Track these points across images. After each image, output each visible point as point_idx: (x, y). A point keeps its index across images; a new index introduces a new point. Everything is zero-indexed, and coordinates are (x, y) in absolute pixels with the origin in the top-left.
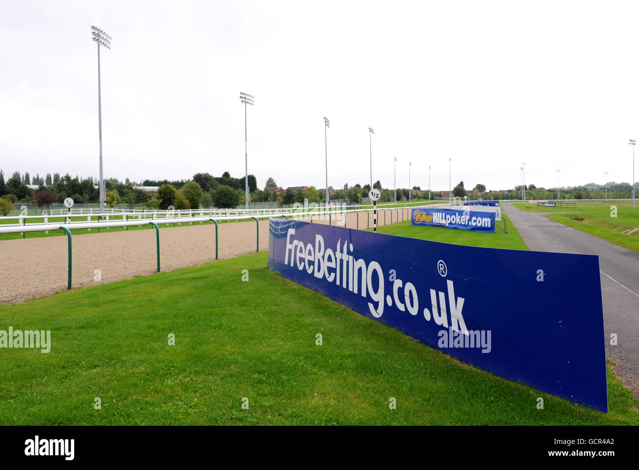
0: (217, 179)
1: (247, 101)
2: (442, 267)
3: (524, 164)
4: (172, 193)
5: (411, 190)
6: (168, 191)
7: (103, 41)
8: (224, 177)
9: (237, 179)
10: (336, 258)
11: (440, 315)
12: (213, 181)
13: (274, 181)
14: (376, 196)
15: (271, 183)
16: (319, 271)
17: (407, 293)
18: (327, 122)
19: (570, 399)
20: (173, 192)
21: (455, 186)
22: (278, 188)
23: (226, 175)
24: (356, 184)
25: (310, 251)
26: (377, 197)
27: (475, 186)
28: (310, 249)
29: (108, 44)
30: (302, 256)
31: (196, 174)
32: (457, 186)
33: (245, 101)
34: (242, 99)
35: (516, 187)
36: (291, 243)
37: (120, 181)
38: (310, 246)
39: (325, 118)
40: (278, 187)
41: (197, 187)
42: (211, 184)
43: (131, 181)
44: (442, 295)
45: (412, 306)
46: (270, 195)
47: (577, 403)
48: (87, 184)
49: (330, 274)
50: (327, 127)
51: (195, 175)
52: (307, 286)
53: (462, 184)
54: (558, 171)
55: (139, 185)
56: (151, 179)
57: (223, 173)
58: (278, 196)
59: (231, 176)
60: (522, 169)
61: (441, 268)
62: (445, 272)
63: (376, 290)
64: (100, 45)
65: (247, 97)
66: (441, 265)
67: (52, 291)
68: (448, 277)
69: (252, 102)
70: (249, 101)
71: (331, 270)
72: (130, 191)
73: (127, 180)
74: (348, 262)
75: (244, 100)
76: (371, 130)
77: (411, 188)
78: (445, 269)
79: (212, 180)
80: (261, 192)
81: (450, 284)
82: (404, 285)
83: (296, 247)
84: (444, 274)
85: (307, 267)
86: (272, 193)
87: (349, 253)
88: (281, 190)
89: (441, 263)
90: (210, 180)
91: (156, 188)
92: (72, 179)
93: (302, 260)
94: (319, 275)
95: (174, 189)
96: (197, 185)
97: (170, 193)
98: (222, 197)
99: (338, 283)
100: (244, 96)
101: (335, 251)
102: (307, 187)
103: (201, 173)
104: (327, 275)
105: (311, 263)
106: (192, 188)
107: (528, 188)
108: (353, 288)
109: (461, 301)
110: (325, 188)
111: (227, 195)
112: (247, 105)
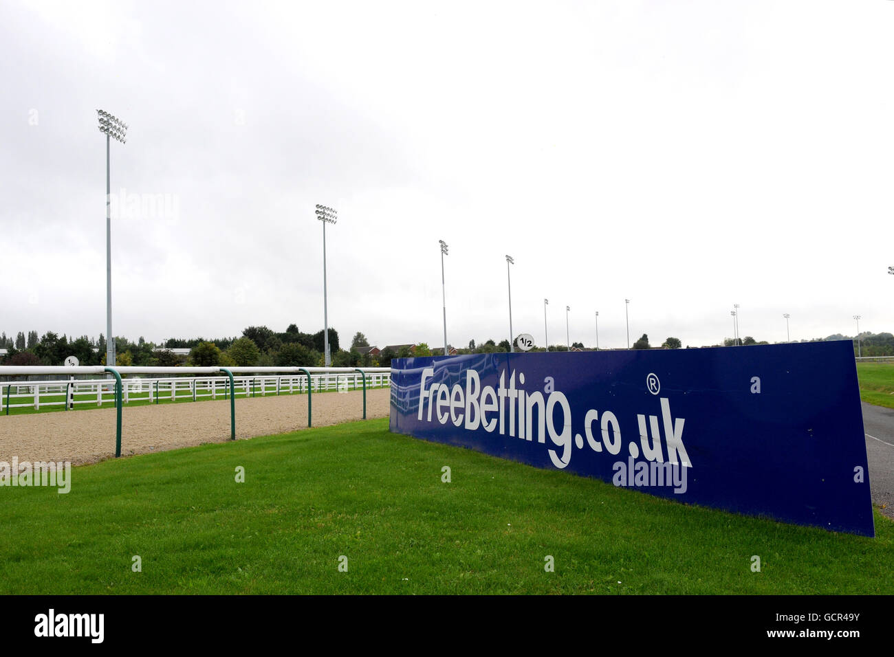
0: (279, 335)
1: (326, 217)
2: (653, 382)
3: (736, 306)
4: (214, 356)
5: (570, 348)
6: (207, 352)
7: (114, 132)
8: (288, 333)
9: (309, 335)
10: (498, 398)
11: (651, 447)
12: (274, 339)
13: (365, 338)
14: (527, 344)
15: (359, 341)
16: (472, 420)
17: (604, 426)
18: (444, 248)
19: (827, 526)
20: (216, 354)
21: (636, 341)
22: (372, 348)
23: (293, 329)
24: (488, 339)
25: (458, 394)
26: (529, 346)
27: (665, 341)
28: (458, 392)
29: (122, 136)
30: (445, 403)
31: (248, 328)
32: (638, 341)
33: (324, 218)
34: (319, 215)
35: (726, 341)
36: (428, 387)
37: (130, 341)
38: (457, 388)
39: (441, 241)
40: (371, 346)
41: (250, 346)
42: (271, 343)
43: (147, 341)
44: (654, 420)
45: (612, 442)
46: (360, 357)
47: (835, 531)
48: (82, 345)
49: (489, 421)
50: (444, 255)
51: (246, 330)
52: (454, 445)
53: (645, 337)
54: (787, 316)
55: (159, 347)
56: (178, 338)
57: (288, 326)
58: (371, 359)
59: (299, 332)
60: (733, 314)
61: (651, 384)
62: (658, 388)
63: (559, 431)
64: (111, 138)
65: (326, 211)
66: (651, 379)
67: (95, 459)
68: (662, 395)
69: (334, 219)
70: (329, 218)
71: (490, 415)
72: (148, 354)
73: (142, 340)
74: (517, 400)
75: (322, 216)
76: (509, 259)
77: (571, 346)
78: (657, 385)
79: (271, 337)
80: (346, 353)
81: (665, 403)
82: (600, 416)
83: (436, 392)
84: (656, 391)
85: (454, 418)
86: (362, 355)
87: (518, 386)
88: (376, 350)
89: (652, 377)
90: (268, 337)
91: (186, 351)
92: (59, 338)
93: (445, 409)
94: (472, 426)
95: (217, 349)
96: (252, 342)
97: (210, 355)
98: (290, 361)
99: (502, 432)
100: (322, 210)
101: (496, 387)
102: (415, 346)
103: (255, 327)
104: (485, 423)
105: (459, 411)
106: (243, 347)
107: (743, 342)
108: (526, 434)
109: (680, 422)
110: (444, 347)
111: (296, 357)
112: (327, 223)
